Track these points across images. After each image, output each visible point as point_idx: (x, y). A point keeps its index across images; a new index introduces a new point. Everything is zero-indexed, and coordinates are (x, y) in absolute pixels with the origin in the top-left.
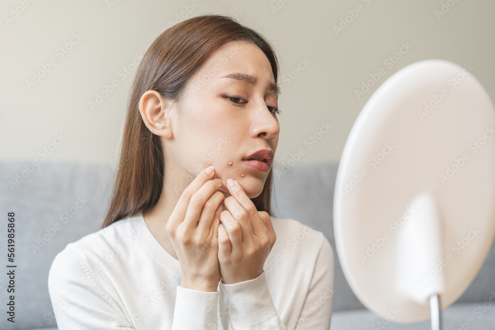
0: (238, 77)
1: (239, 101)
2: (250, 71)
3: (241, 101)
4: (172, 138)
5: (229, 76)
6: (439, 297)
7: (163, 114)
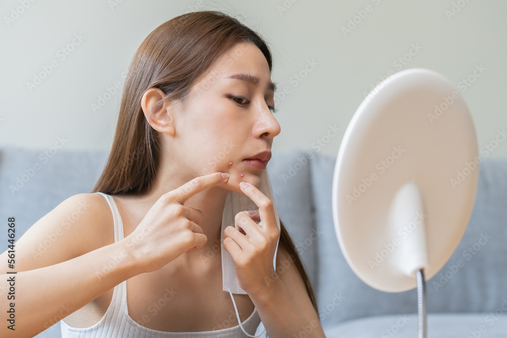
0: (241, 78)
1: (242, 102)
2: (252, 72)
3: (244, 101)
4: (174, 135)
5: (233, 77)
6: (422, 271)
7: (166, 111)
